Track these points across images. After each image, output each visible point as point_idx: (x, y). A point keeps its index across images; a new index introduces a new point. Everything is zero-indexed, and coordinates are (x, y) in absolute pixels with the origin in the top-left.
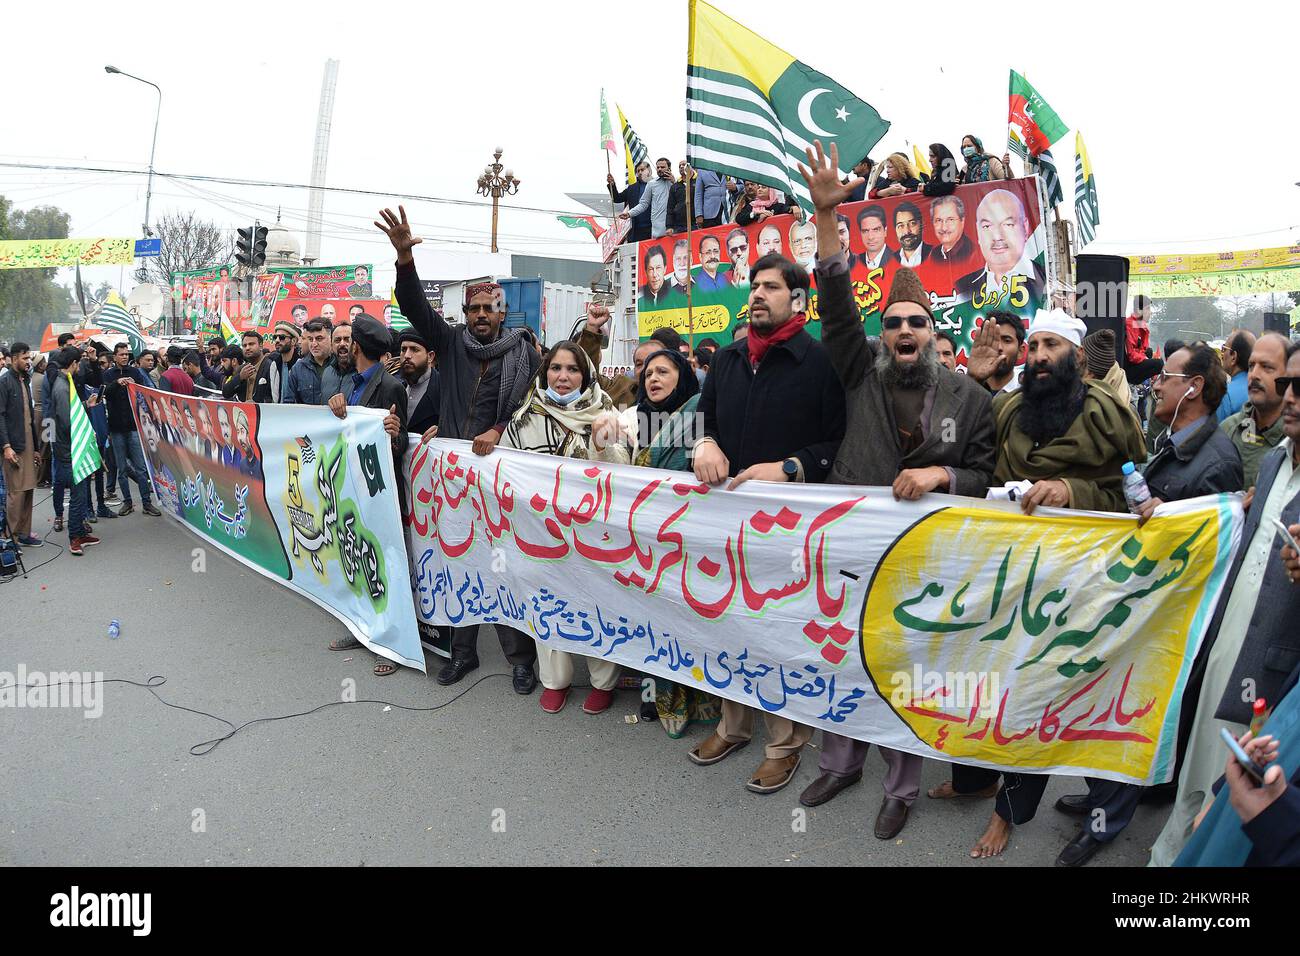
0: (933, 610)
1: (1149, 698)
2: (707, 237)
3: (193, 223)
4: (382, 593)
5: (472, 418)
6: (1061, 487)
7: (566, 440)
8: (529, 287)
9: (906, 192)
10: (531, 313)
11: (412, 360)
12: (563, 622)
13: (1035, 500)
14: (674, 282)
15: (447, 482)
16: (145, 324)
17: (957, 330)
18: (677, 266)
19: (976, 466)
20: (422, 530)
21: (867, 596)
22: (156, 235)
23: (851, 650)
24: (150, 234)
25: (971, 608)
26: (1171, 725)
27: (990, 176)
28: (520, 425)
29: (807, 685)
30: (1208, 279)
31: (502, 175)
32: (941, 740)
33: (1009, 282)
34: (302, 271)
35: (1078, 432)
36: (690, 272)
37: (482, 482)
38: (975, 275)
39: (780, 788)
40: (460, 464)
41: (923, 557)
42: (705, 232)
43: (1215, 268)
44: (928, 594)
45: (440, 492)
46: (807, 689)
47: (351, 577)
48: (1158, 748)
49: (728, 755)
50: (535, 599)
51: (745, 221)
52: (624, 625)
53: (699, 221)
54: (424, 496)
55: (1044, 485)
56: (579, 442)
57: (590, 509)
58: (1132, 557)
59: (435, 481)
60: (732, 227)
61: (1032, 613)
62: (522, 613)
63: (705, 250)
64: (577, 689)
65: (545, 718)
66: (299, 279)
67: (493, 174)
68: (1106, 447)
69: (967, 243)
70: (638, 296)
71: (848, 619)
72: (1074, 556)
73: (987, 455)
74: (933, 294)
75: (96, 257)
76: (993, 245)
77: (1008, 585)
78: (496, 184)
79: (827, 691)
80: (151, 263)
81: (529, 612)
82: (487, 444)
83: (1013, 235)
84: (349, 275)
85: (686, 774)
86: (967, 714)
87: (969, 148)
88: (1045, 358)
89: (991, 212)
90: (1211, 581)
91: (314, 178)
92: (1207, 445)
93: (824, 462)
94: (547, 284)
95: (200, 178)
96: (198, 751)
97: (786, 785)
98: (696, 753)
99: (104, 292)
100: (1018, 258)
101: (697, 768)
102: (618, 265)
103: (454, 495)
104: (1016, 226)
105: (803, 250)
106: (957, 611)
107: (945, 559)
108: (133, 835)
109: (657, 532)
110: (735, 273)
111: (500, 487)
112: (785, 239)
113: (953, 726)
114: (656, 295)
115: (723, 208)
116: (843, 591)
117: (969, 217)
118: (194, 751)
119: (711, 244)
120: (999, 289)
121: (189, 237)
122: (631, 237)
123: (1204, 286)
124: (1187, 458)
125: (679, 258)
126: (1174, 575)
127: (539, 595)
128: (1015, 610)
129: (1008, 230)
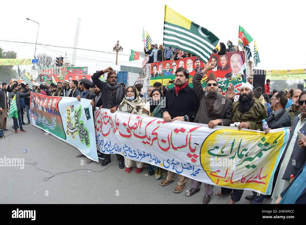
0: (217, 152)
1: (266, 174)
2: (167, 63)
3: (46, 56)
4: (89, 143)
5: (110, 104)
6: (247, 124)
7: (132, 110)
8: (125, 73)
9: (214, 54)
10: (125, 79)
11: (97, 90)
12: (130, 153)
13: (241, 126)
14: (159, 73)
15: (104, 119)
16: (34, 79)
17: (225, 86)
18: (159, 69)
19: (228, 118)
20: (98, 130)
21: (201, 149)
22: (37, 58)
23: (198, 160)
24: (36, 58)
25: (225, 152)
26: (271, 181)
27: (234, 50)
28: (121, 106)
29: (188, 167)
30: (284, 76)
31: (119, 47)
32: (217, 182)
33: (237, 75)
34: (71, 68)
35: (252, 111)
36: (162, 71)
37: (112, 119)
38: (230, 73)
39: (181, 192)
40: (108, 115)
41: (214, 140)
42: (167, 62)
43: (286, 73)
44: (215, 148)
45: (103, 121)
46: (188, 168)
47: (82, 139)
48: (268, 186)
49: (169, 184)
50: (123, 147)
51: (176, 59)
52: (144, 153)
53: (165, 59)
54: (99, 122)
55: (243, 123)
56: (135, 110)
57: (136, 126)
58: (263, 142)
59: (102, 118)
60: (173, 60)
61: (240, 153)
62: (120, 150)
63: (166, 66)
64: (133, 168)
65: (126, 174)
66: (70, 70)
67: (117, 46)
68: (258, 114)
69: (228, 66)
70: (150, 76)
71: (197, 153)
72: (250, 141)
73: (231, 115)
74: (220, 78)
75: (23, 63)
76: (234, 67)
77: (234, 147)
78: (117, 49)
79: (192, 169)
80: (36, 65)
81: (122, 150)
82: (114, 110)
83: (239, 64)
84: (82, 69)
85: (159, 188)
86: (224, 176)
87: (229, 44)
88: (245, 93)
89: (234, 59)
90: (282, 148)
91: (74, 46)
92: (282, 116)
93: (193, 116)
94: (129, 73)
95: (48, 45)
96: (45, 180)
97: (182, 191)
98: (161, 183)
99: (24, 72)
100: (240, 70)
101: (162, 187)
102: (146, 69)
103: (106, 122)
104: (240, 62)
105: (189, 67)
106: (222, 152)
107: (219, 141)
108: (29, 199)
109: (152, 132)
110: (173, 71)
111: (116, 120)
112: (185, 64)
113: (221, 179)
114: (154, 76)
115: (171, 56)
116: (195, 147)
117: (229, 60)
118: (44, 180)
119: (168, 64)
120: (235, 77)
121: (45, 59)
122: (149, 62)
123: (283, 77)
124: (277, 119)
125: (160, 68)
126: (273, 146)
127: (124, 146)
128: (236, 153)
129: (237, 63)
